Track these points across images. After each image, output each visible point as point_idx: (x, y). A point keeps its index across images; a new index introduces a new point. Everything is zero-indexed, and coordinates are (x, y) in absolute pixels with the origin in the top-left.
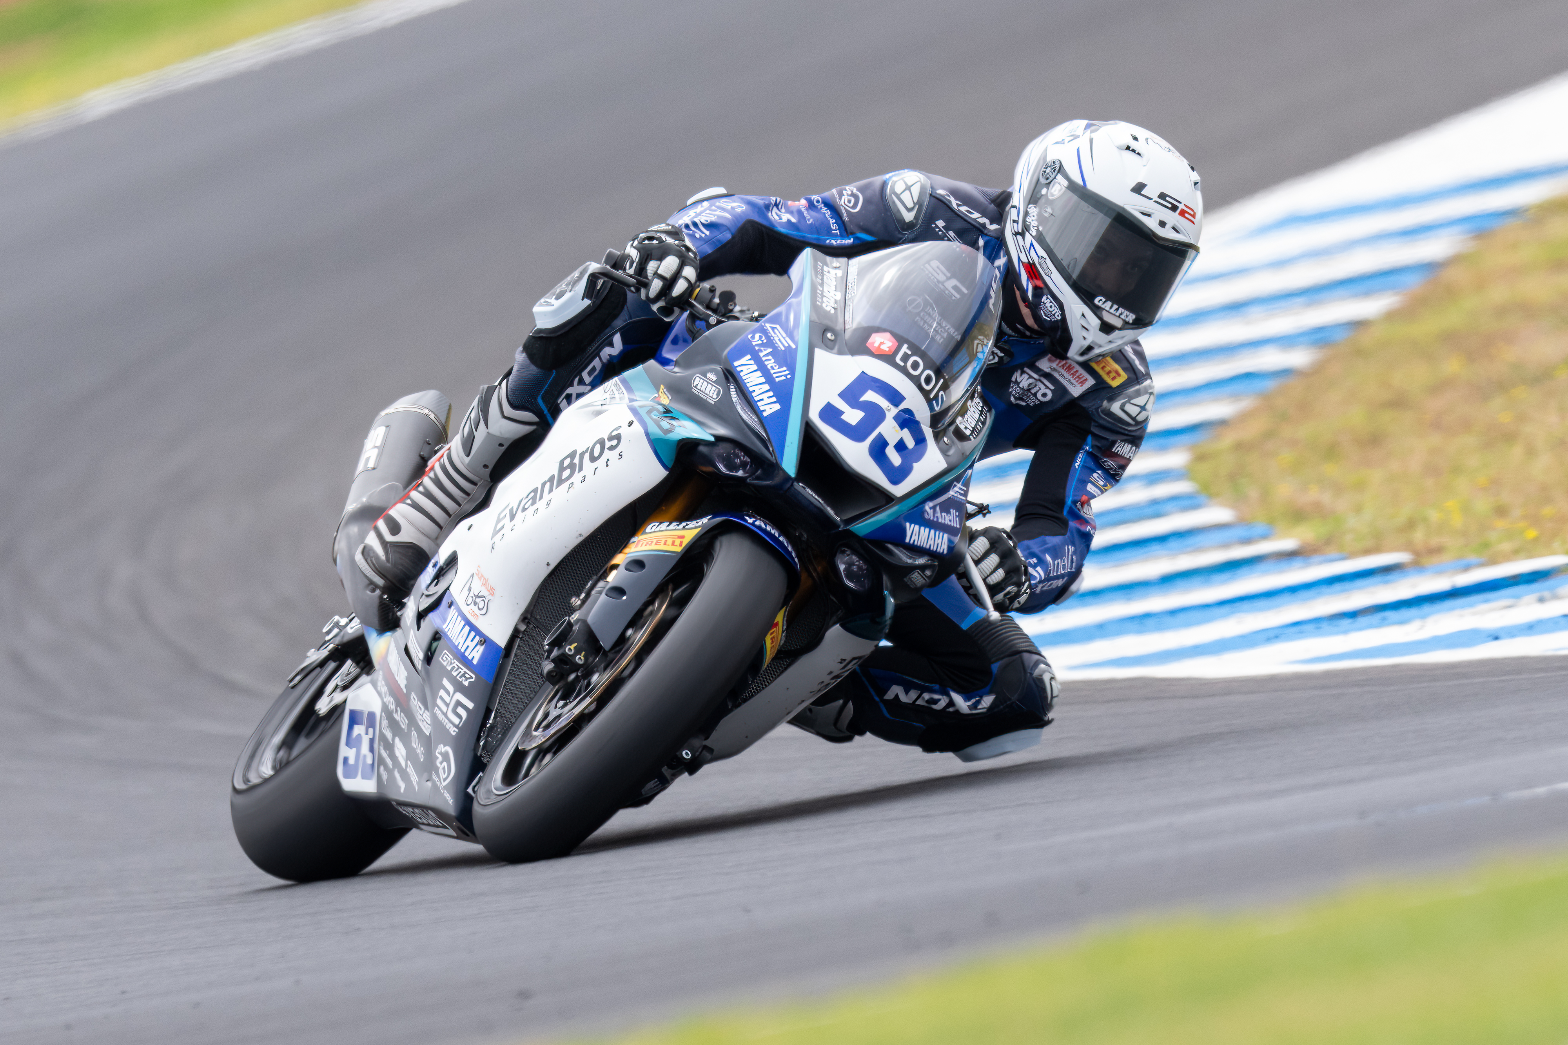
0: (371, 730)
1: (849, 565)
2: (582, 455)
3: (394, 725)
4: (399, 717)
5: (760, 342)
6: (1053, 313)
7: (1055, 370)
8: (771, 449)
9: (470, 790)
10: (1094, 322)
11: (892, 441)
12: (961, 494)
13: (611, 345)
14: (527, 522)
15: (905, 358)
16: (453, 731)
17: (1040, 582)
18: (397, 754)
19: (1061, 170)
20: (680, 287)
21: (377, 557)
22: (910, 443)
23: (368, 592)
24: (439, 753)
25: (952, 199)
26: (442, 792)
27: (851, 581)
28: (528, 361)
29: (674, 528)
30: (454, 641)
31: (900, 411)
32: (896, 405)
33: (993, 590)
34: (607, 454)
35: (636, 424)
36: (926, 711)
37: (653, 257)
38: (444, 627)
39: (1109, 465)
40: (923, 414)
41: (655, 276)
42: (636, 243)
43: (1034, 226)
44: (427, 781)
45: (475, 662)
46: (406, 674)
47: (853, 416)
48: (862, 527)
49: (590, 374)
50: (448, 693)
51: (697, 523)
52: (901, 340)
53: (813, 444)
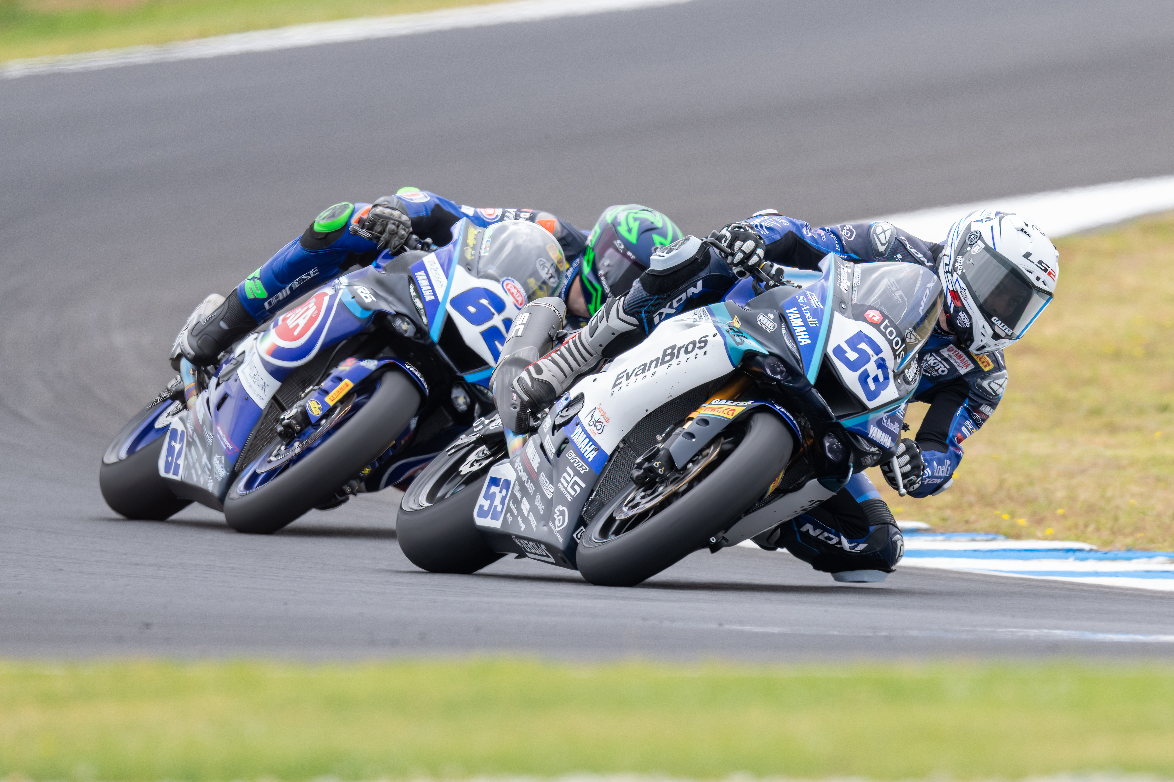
0: (504, 491)
1: (832, 444)
2: (680, 349)
3: (524, 490)
4: (529, 485)
5: (803, 301)
6: (965, 322)
7: (951, 357)
8: (801, 366)
9: (575, 535)
10: (990, 332)
11: (872, 375)
12: (902, 415)
13: (695, 287)
14: (637, 383)
15: (886, 327)
16: (570, 499)
17: (928, 477)
18: (523, 507)
19: (981, 238)
20: (754, 260)
21: (527, 384)
22: (881, 379)
23: (512, 409)
24: (557, 510)
25: (907, 243)
26: (556, 534)
27: (831, 453)
28: (641, 288)
29: (729, 404)
30: (578, 446)
31: (879, 358)
32: (877, 354)
33: (904, 476)
34: (696, 351)
35: (718, 335)
36: (823, 544)
37: (739, 239)
38: (572, 436)
39: (976, 418)
40: (891, 364)
41: (739, 251)
42: (730, 229)
43: (960, 269)
44: (544, 526)
45: (590, 460)
46: (539, 460)
47: (852, 356)
48: (846, 423)
49: (678, 302)
50: (570, 476)
51: (744, 403)
52: (885, 317)
53: (826, 366)
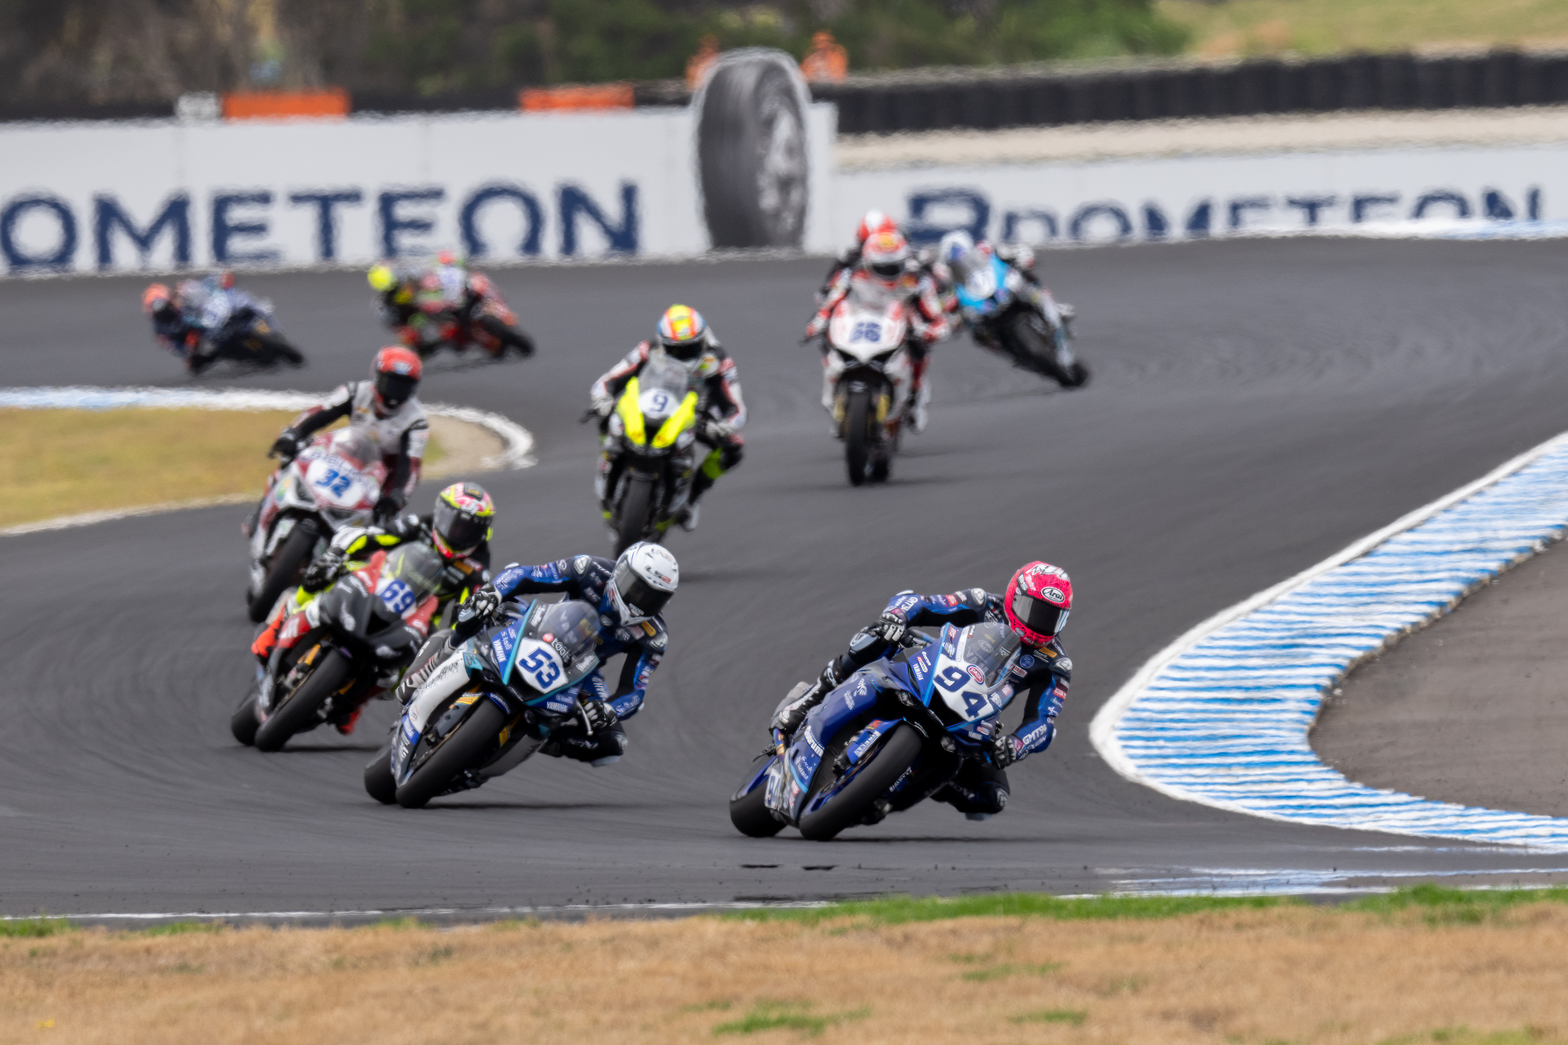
1: (529, 715)
5: (504, 635)
8: (501, 674)
11: (546, 673)
15: (555, 644)
16: (402, 760)
21: (402, 691)
22: (553, 674)
24: (397, 768)
27: (530, 721)
29: (470, 696)
30: (406, 730)
32: (549, 660)
33: (592, 722)
35: (464, 661)
40: (560, 663)
45: (411, 737)
47: (532, 664)
48: (531, 703)
51: (477, 695)
52: (555, 637)
53: (515, 673)
